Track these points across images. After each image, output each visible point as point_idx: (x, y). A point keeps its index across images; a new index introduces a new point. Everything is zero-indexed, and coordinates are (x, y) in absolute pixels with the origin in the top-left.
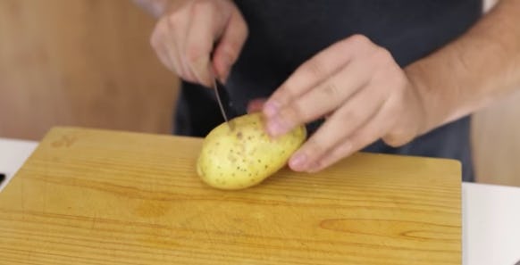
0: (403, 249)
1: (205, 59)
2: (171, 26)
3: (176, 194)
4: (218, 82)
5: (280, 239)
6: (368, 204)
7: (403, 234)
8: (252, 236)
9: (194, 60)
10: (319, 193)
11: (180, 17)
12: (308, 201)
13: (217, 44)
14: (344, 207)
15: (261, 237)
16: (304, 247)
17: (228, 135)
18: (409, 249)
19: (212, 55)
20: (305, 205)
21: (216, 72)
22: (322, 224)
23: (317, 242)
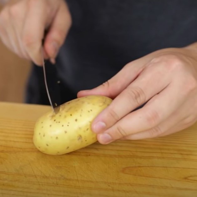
0: (186, 189)
1: (38, 45)
2: (10, 14)
3: (12, 147)
4: (47, 62)
5: (92, 182)
6: (159, 155)
7: (186, 178)
8: (70, 180)
9: (29, 45)
10: (121, 146)
11: (18, 9)
12: (113, 153)
13: (47, 31)
14: (141, 158)
15: (77, 180)
16: (110, 188)
17: (51, 119)
18: (191, 190)
19: (43, 41)
20: (111, 156)
21: (46, 53)
22: (124, 170)
23: (120, 184)
